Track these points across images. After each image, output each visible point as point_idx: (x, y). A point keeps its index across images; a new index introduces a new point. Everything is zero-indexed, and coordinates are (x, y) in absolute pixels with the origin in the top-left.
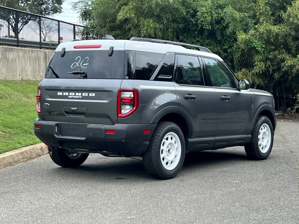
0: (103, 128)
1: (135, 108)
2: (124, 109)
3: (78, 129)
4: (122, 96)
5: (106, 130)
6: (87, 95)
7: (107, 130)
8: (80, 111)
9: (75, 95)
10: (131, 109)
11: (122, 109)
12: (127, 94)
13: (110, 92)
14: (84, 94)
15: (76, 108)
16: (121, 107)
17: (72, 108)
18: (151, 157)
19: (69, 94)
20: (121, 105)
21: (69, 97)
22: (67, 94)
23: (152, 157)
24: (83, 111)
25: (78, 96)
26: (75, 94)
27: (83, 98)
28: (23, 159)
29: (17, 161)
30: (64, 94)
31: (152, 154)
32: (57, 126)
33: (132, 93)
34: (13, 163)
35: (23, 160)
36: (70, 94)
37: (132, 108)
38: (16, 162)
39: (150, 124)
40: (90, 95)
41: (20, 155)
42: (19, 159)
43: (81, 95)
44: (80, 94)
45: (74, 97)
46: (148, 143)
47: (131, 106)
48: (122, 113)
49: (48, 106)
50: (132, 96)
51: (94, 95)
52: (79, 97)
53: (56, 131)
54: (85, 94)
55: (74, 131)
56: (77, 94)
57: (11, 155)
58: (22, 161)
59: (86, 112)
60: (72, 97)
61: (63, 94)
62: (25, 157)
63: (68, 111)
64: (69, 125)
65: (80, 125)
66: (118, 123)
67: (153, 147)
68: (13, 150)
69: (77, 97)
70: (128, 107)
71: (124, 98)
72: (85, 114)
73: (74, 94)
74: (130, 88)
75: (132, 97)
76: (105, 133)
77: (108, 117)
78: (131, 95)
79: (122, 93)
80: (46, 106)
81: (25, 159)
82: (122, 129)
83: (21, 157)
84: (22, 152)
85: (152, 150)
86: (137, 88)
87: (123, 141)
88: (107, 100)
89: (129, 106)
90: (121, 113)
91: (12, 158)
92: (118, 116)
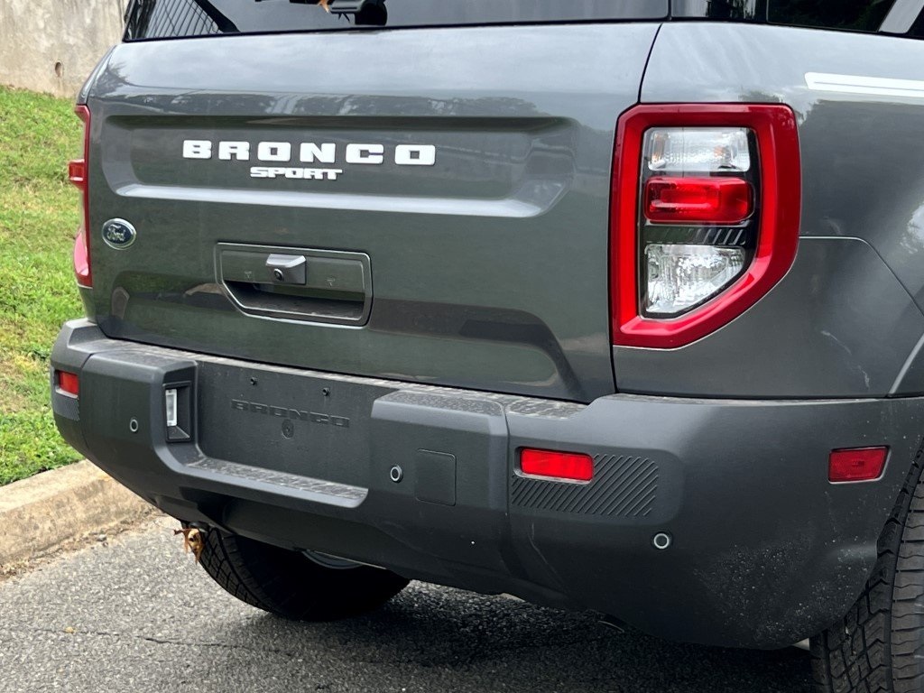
0: (496, 427)
1: (758, 268)
2: (664, 275)
3: (314, 418)
4: (655, 164)
5: (521, 450)
6: (379, 160)
7: (524, 451)
8: (331, 283)
9: (294, 161)
10: (732, 271)
11: (651, 271)
12: (694, 149)
13: (555, 135)
14: (353, 153)
15: (302, 259)
16: (645, 258)
17: (274, 261)
18: (887, 662)
19: (253, 151)
20: (642, 239)
21: (255, 171)
22: (242, 151)
23: (898, 662)
24: (349, 286)
25: (316, 163)
26: (295, 153)
27: (353, 179)
28: (98, 522)
29: (54, 538)
30: (225, 151)
31: (897, 638)
32: (180, 390)
33: (735, 137)
34: (15, 557)
35: (96, 529)
36: (264, 151)
37: (737, 269)
38: (45, 550)
39: (886, 397)
40: (402, 155)
41: (75, 500)
42: (70, 525)
43: (332, 160)
44: (327, 152)
45: (288, 172)
46: (869, 551)
47: (727, 245)
48: (651, 309)
49: (128, 235)
50: (743, 163)
51: (427, 155)
52: (318, 174)
53: (173, 422)
54: (364, 154)
55: (288, 428)
56: (308, 151)
57: (12, 512)
58: (86, 534)
59: (369, 294)
60: (271, 172)
61: (215, 149)
62: (113, 509)
63: (248, 276)
64: (256, 380)
65: (327, 390)
66: (617, 391)
67: (903, 579)
68: (44, 470)
69: (305, 173)
70: (702, 256)
71: (666, 180)
72: (367, 304)
73: (284, 151)
74: (724, 92)
75: (740, 175)
76: (509, 474)
77: (538, 335)
78: (725, 150)
79: (655, 135)
80: (118, 242)
81: (108, 520)
82: (653, 446)
83: (81, 515)
84: (93, 484)
85: (900, 609)
86: (783, 94)
87: (662, 543)
88: (526, 197)
89: (715, 250)
90: (647, 304)
91: (18, 531)
92: (615, 337)
